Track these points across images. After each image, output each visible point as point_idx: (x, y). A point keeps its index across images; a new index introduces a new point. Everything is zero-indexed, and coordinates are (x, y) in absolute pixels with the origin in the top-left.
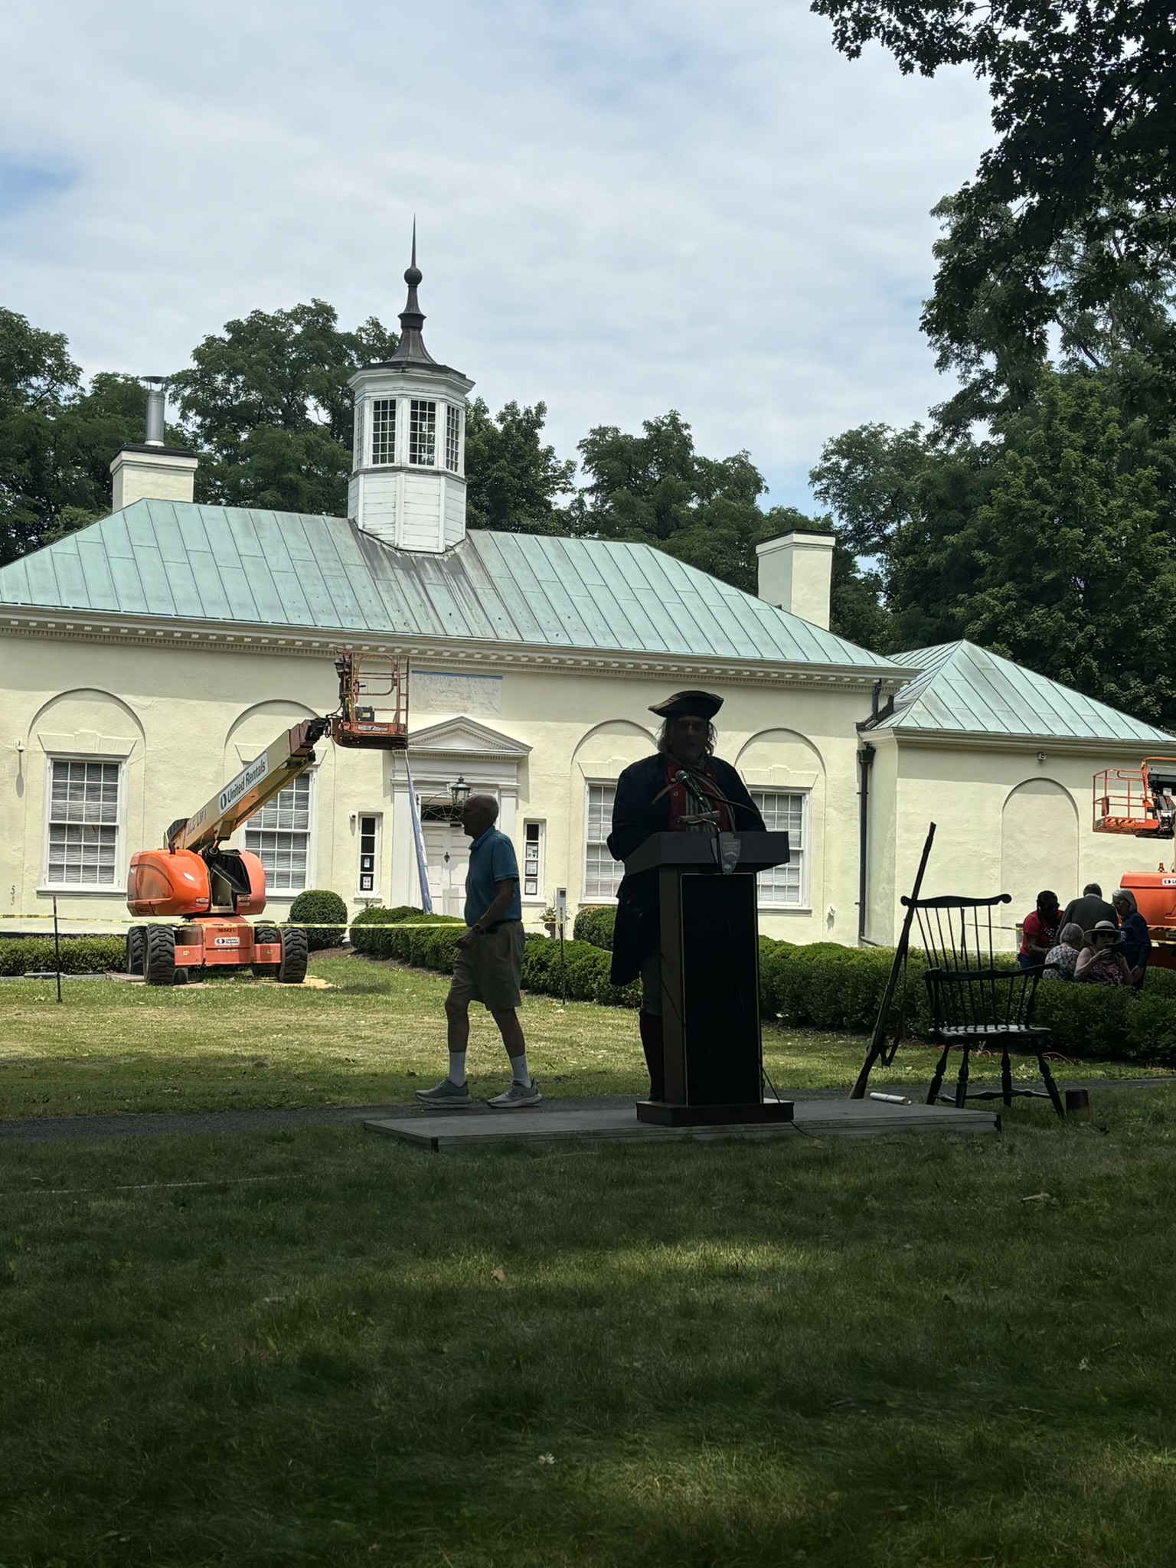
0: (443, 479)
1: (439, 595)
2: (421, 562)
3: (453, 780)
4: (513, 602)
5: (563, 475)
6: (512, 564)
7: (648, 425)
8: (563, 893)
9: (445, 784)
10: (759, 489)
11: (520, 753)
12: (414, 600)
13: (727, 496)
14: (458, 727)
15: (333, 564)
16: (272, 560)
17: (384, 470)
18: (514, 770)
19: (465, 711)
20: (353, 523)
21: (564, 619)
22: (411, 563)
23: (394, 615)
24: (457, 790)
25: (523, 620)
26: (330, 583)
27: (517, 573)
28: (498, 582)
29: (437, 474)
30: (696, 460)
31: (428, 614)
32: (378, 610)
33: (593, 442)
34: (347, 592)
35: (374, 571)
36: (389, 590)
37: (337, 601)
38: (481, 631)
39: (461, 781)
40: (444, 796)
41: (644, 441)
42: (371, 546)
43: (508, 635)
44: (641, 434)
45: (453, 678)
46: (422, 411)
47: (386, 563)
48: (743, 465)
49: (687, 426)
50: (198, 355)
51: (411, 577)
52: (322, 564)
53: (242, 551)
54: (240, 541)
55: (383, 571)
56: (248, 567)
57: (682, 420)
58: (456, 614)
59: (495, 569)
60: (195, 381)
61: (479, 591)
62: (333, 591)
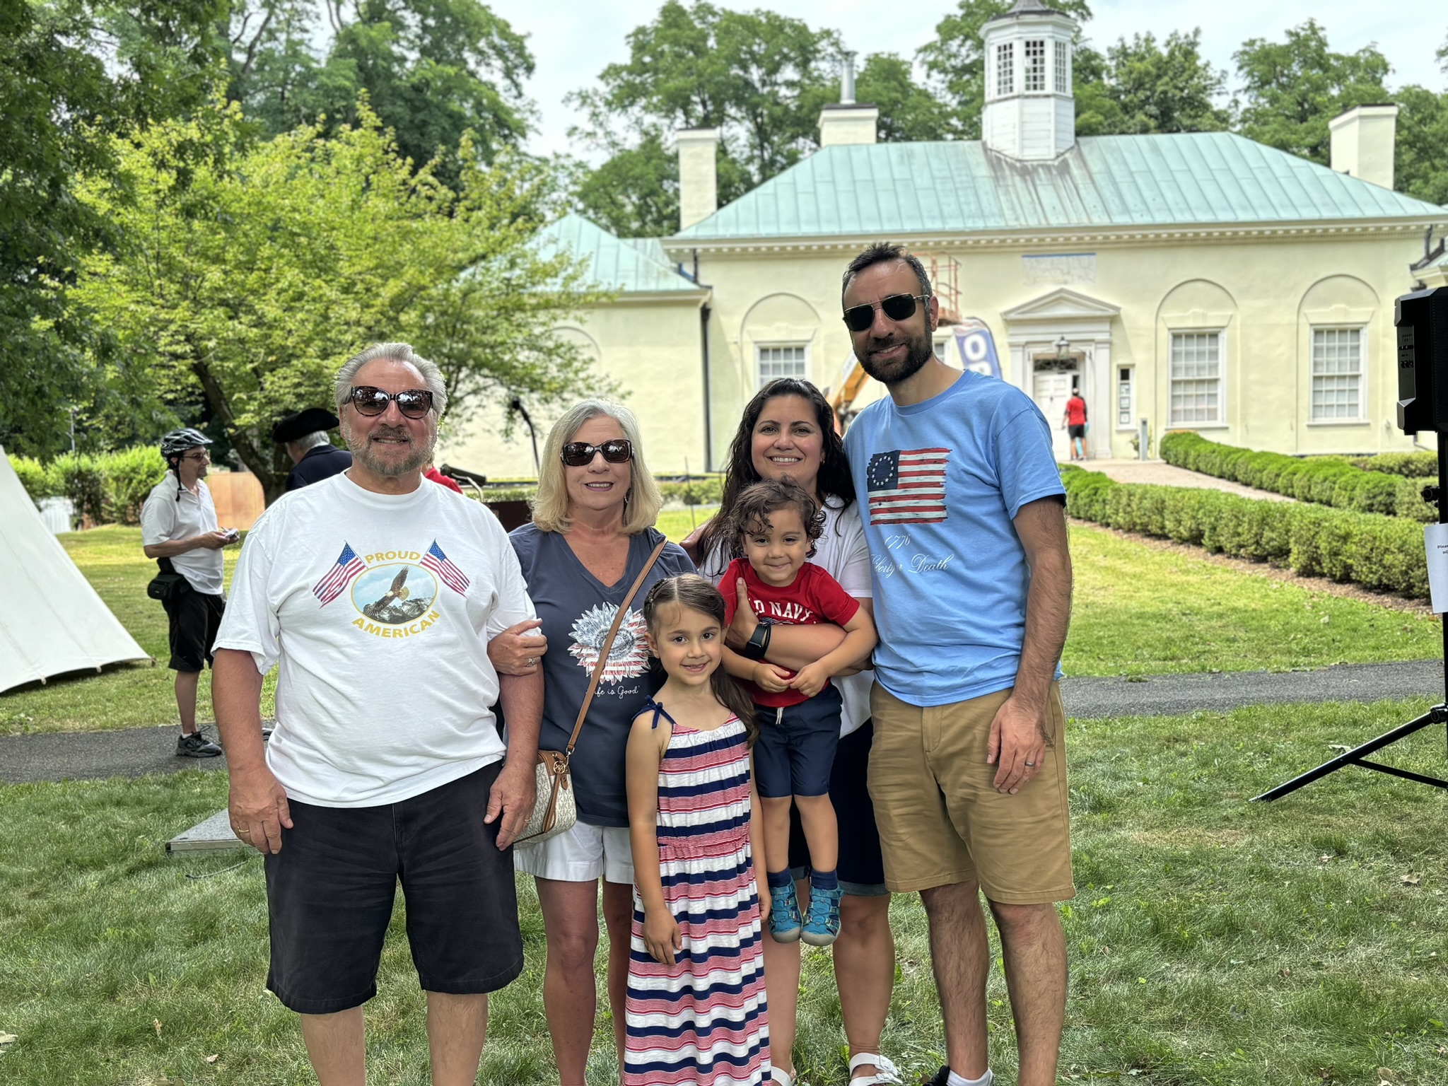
0: (1052, 100)
1: (1047, 194)
2: (1035, 169)
3: (1057, 338)
4: (1108, 192)
5: (1219, 82)
6: (1111, 161)
7: (1290, 33)
8: (1144, 423)
9: (1050, 342)
10: (1386, 70)
11: (1111, 312)
12: (1026, 199)
13: (1360, 81)
14: (1059, 298)
15: (964, 178)
16: (918, 181)
17: (1006, 99)
18: (1106, 327)
19: (1066, 283)
20: (984, 144)
21: (1149, 201)
22: (1026, 171)
23: (1008, 213)
24: (1059, 346)
25: (1114, 205)
26: (960, 193)
27: (1115, 168)
28: (1097, 177)
29: (1047, 96)
30: (1331, 55)
31: (1035, 209)
32: (995, 210)
33: (1244, 53)
34: (972, 199)
35: (997, 179)
36: (1007, 193)
37: (964, 207)
38: (1077, 218)
39: (1063, 339)
40: (1049, 352)
41: (1287, 47)
42: (996, 162)
43: (1099, 219)
44: (1284, 41)
45: (1055, 259)
46: (1035, 49)
47: (1007, 172)
48: (1373, 53)
49: (1323, 29)
50: (939, 29)
51: (1025, 181)
52: (957, 179)
53: (896, 176)
54: (896, 169)
55: (1004, 178)
56: (900, 189)
57: (1318, 25)
58: (1059, 207)
59: (1096, 166)
60: (937, 48)
61: (1081, 186)
62: (962, 200)
